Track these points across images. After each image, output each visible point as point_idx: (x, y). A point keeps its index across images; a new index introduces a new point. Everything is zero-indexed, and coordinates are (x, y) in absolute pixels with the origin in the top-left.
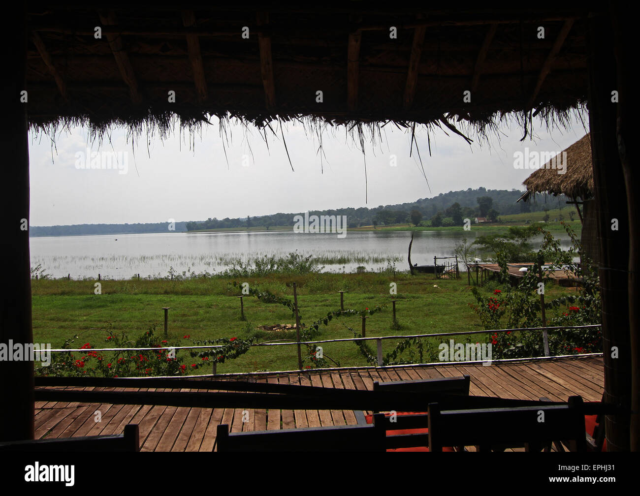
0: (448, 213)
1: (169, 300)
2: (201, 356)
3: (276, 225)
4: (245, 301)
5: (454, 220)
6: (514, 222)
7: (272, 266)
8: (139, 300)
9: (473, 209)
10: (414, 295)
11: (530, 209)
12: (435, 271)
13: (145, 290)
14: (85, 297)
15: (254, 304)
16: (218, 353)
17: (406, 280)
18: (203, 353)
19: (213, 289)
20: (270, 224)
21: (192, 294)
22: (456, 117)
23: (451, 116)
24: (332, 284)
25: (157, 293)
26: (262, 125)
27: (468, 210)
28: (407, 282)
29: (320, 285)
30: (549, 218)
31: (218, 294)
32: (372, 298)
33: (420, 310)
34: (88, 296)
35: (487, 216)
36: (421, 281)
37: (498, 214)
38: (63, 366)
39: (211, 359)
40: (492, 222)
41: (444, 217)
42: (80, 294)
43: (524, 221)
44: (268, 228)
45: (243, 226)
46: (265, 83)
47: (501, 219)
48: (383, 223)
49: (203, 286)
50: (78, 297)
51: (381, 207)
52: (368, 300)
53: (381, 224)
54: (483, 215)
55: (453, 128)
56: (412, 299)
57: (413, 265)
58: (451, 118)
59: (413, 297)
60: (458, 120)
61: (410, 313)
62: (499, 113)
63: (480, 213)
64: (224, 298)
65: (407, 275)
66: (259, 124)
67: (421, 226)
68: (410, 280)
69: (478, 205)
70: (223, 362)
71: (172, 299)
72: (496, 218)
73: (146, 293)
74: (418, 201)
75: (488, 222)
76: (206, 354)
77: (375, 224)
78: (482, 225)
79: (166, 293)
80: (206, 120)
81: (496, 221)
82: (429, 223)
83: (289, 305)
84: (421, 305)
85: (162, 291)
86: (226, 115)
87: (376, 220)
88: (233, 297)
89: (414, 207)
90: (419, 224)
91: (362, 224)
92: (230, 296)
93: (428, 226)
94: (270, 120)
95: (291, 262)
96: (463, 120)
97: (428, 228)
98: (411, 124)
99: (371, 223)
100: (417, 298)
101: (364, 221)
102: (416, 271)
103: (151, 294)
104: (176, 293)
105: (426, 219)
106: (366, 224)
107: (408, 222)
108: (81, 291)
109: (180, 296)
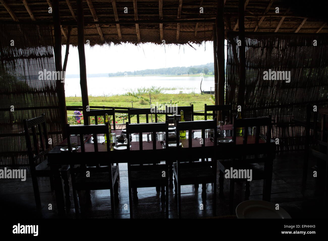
1: (104, 104)
2: (119, 117)
3: (146, 74)
4: (134, 104)
7: (144, 91)
8: (93, 104)
10: (200, 102)
12: (211, 93)
13: (94, 100)
14: (72, 103)
15: (137, 105)
16: (125, 116)
17: (199, 96)
18: (120, 116)
19: (121, 100)
20: (144, 74)
21: (113, 102)
22: (192, 42)
23: (191, 42)
24: (168, 98)
25: (99, 101)
26: (137, 45)
28: (199, 97)
29: (163, 98)
31: (123, 102)
32: (183, 103)
33: (201, 107)
34: (73, 102)
36: (205, 97)
38: (73, 122)
39: (122, 118)
42: (70, 102)
44: (143, 75)
45: (132, 75)
46: (137, 34)
48: (192, 73)
49: (117, 99)
50: (69, 103)
51: (191, 66)
52: (182, 104)
53: (191, 74)
55: (191, 46)
56: (199, 103)
57: (202, 91)
58: (191, 43)
59: (200, 103)
60: (193, 43)
61: (197, 108)
62: (204, 41)
64: (125, 103)
65: (199, 95)
66: (136, 45)
67: (208, 74)
68: (201, 96)
70: (126, 119)
71: (105, 103)
73: (95, 101)
74: (207, 64)
76: (121, 117)
77: (189, 73)
79: (103, 101)
80: (121, 44)
83: (148, 101)
84: (202, 106)
85: (101, 101)
86: (126, 42)
87: (189, 72)
88: (129, 103)
89: (205, 66)
90: (207, 74)
91: (183, 74)
92: (128, 102)
94: (139, 44)
95: (152, 90)
96: (194, 43)
97: (211, 75)
98: (179, 44)
99: (187, 73)
100: (201, 103)
101: (184, 72)
102: (203, 93)
103: (97, 101)
104: (107, 101)
105: (211, 72)
106: (185, 74)
107: (202, 73)
108: (70, 100)
109: (108, 102)
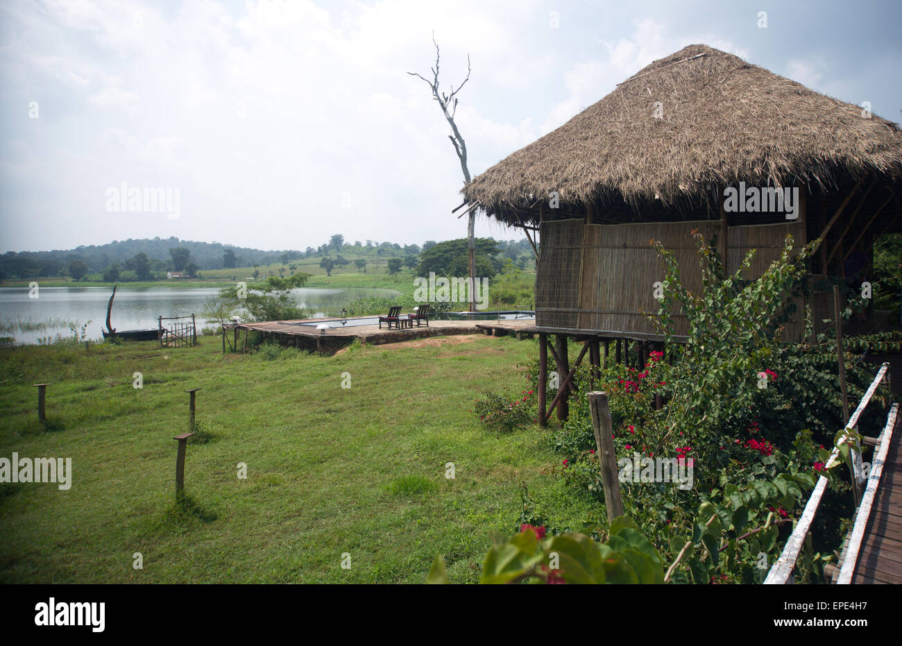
0: (129, 266)
5: (138, 273)
6: (218, 278)
9: (164, 262)
11: (236, 264)
27: (157, 263)
30: (258, 274)
35: (184, 270)
37: (197, 268)
40: (190, 278)
41: (123, 271)
43: (229, 277)
47: (202, 275)
54: (178, 269)
63: (173, 267)
67: (85, 280)
69: (170, 258)
72: (195, 274)
75: (185, 278)
77: (2, 276)
78: (176, 281)
81: (195, 277)
82: (99, 277)
87: (4, 271)
89: (71, 255)
90: (82, 279)
93: (98, 281)
97: (97, 283)
105: (93, 273)
107: (62, 275)
